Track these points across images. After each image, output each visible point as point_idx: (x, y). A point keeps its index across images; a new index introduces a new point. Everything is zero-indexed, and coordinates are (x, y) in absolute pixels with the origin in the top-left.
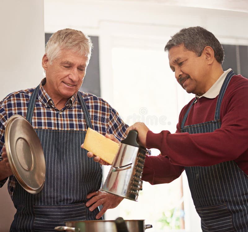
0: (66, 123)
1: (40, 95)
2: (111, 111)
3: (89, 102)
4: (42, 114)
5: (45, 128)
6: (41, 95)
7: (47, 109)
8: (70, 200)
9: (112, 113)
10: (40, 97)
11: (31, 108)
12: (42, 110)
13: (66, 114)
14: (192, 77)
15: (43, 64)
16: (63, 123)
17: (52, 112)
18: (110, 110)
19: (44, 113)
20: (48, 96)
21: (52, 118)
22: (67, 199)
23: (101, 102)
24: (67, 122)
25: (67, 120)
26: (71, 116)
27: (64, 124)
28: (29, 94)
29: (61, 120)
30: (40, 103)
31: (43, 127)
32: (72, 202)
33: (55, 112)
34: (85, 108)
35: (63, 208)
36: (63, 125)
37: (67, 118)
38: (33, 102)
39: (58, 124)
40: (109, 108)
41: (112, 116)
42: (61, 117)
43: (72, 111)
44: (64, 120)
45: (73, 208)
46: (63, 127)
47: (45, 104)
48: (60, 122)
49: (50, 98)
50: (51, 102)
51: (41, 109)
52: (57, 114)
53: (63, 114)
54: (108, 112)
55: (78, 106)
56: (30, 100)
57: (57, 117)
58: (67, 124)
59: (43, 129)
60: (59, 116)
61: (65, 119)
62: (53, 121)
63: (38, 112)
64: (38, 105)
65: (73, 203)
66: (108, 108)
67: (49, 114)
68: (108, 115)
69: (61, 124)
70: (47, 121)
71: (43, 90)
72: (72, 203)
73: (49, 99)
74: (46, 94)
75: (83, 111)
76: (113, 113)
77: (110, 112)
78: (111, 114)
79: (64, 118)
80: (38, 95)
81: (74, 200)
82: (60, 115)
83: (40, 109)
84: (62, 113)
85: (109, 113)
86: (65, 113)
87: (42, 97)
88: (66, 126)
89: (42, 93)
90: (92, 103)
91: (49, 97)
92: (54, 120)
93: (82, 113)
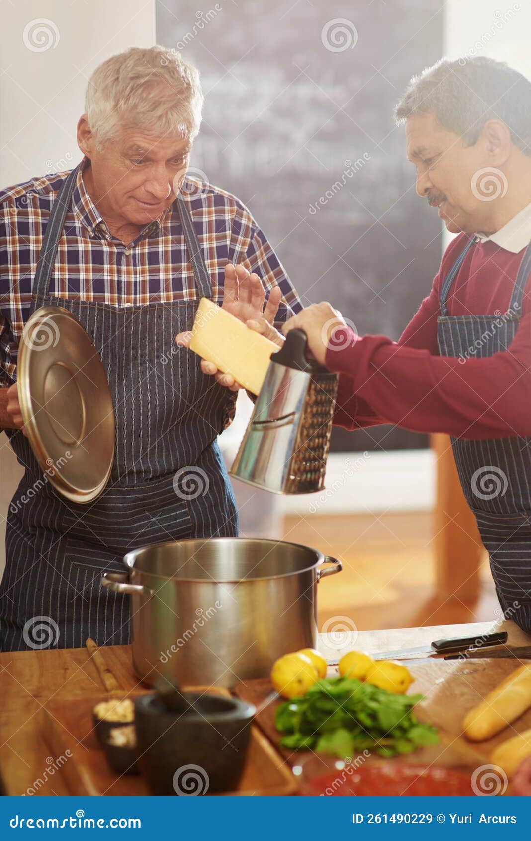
0: (139, 278)
1: (76, 204)
2: (255, 234)
3: (201, 214)
4: (80, 256)
5: (88, 298)
6: (79, 204)
7: (92, 243)
8: (147, 472)
9: (256, 239)
10: (76, 208)
11: (52, 240)
12: (79, 245)
13: (142, 255)
14: (451, 199)
15: (79, 140)
16: (132, 279)
17: (106, 249)
18: (253, 231)
19: (86, 252)
20: (96, 213)
21: (106, 267)
22: (139, 472)
23: (235, 207)
24: (142, 276)
25: (143, 272)
26: (153, 258)
27: (135, 282)
28: (50, 195)
29: (128, 273)
30: (77, 224)
31: (82, 294)
32: (151, 476)
33: (115, 250)
34: (191, 232)
35: (129, 492)
36: (132, 288)
37: (143, 264)
38: (57, 221)
39: (119, 282)
40: (251, 226)
41: (256, 247)
42: (128, 265)
43: (157, 243)
44: (135, 273)
45: (154, 489)
46: (133, 292)
47: (89, 229)
48: (124, 279)
49: (100, 220)
50: (104, 227)
51: (79, 242)
52: (120, 254)
53: (134, 255)
54: (246, 236)
55: (173, 225)
56: (52, 215)
57: (119, 264)
58: (144, 282)
59: (82, 299)
60: (124, 259)
61: (139, 268)
62: (107, 277)
63: (71, 249)
64: (72, 231)
65: (155, 477)
66: (247, 227)
67: (98, 257)
68: (244, 244)
69: (129, 283)
70: (91, 277)
71: (83, 195)
72: (151, 479)
73: (98, 222)
74: (92, 206)
75: (186, 242)
76: (258, 242)
77: (252, 238)
78: (253, 242)
79: (135, 265)
80: (71, 200)
81: (155, 471)
82: (127, 256)
83: (76, 242)
84: (131, 252)
85: (249, 240)
86: (138, 251)
87: (82, 210)
88: (139, 288)
89: (82, 200)
90: (210, 213)
91: (98, 216)
92: (111, 271)
93: (183, 247)
